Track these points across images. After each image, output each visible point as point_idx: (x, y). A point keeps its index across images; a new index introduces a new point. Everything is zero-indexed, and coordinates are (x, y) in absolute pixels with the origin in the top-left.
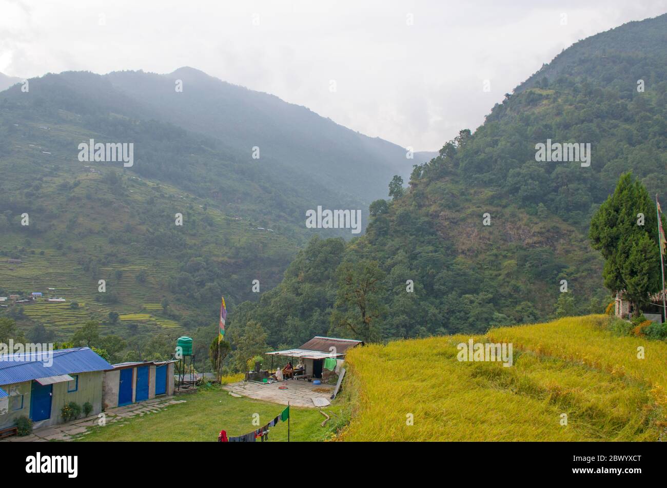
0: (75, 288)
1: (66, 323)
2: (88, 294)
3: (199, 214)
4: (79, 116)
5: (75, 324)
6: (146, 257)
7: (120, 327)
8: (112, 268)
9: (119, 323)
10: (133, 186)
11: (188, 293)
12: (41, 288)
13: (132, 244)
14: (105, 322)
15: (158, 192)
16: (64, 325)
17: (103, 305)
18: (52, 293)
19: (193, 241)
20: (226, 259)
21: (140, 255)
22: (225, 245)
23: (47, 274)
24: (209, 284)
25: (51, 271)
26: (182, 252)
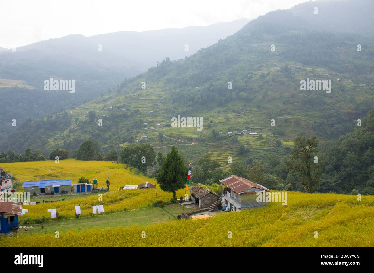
0: (264, 127)
1: (256, 145)
2: (270, 131)
3: (337, 84)
4: (273, 36)
5: (260, 146)
6: (302, 111)
7: (282, 148)
8: (283, 117)
9: (281, 146)
10: (298, 72)
11: (323, 131)
12: (248, 128)
13: (294, 104)
14: (274, 145)
15: (312, 73)
16: (255, 146)
17: (276, 136)
18: (252, 130)
19: (330, 101)
20: (350, 111)
21: (298, 110)
22: (350, 102)
23: (251, 120)
24: (336, 126)
25: (253, 119)
26: (323, 107)
